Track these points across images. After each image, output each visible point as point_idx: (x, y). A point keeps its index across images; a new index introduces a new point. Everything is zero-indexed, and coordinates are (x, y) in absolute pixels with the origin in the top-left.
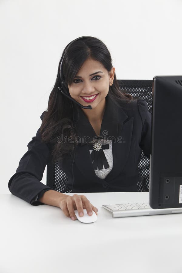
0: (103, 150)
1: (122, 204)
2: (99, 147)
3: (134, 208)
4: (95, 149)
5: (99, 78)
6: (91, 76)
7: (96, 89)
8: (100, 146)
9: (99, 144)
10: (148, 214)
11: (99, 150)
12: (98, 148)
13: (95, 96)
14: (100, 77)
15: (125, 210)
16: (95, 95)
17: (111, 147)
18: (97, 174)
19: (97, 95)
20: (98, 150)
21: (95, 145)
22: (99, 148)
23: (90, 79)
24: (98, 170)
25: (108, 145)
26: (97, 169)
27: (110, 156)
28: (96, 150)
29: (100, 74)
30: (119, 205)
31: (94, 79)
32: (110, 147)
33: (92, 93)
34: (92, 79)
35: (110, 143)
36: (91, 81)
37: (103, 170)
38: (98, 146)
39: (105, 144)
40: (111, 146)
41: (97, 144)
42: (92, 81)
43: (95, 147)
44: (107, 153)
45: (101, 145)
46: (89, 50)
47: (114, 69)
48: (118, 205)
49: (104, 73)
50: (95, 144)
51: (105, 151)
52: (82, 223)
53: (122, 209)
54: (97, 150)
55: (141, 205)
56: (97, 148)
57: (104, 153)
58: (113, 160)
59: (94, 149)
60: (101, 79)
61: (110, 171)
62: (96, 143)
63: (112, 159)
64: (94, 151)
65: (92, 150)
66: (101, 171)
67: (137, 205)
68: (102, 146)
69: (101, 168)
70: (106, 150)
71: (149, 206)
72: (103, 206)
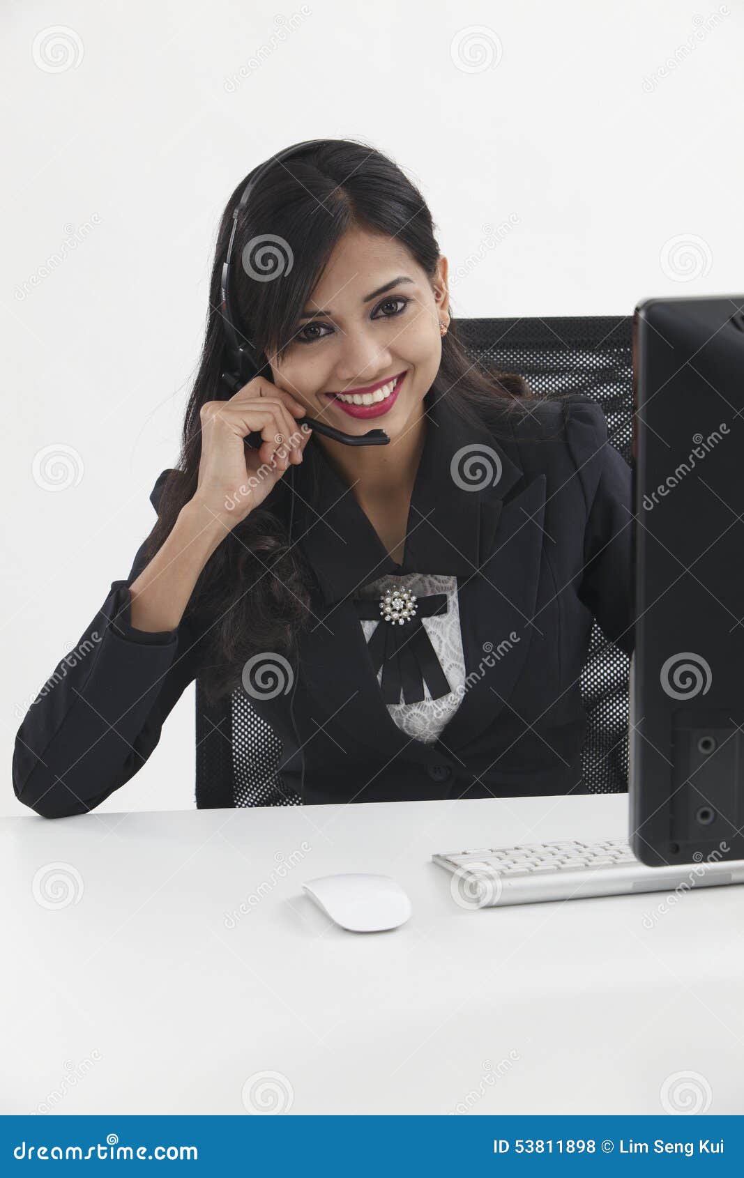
0: (424, 621)
1: (517, 848)
2: (405, 607)
3: (569, 863)
4: (388, 618)
5: (400, 305)
6: (367, 303)
7: (394, 353)
8: (410, 605)
9: (405, 596)
10: (629, 887)
11: (405, 619)
12: (400, 611)
13: (392, 384)
14: (406, 300)
15: (531, 873)
16: (392, 379)
17: (454, 604)
18: (401, 721)
19: (401, 378)
20: (401, 622)
21: (388, 600)
22: (405, 613)
23: (364, 316)
24: (403, 705)
25: (444, 598)
26: (398, 703)
27: (453, 643)
28: (392, 620)
29: (402, 289)
30: (504, 851)
31: (381, 313)
32: (451, 604)
33: (382, 371)
34: (374, 316)
35: (449, 587)
36: (369, 322)
37: (425, 702)
38: (398, 604)
39: (429, 594)
40: (453, 600)
41: (396, 594)
42: (374, 321)
43: (388, 609)
44: (439, 632)
45: (414, 598)
46: (341, 195)
47: (445, 261)
48: (500, 854)
49: (417, 283)
50: (385, 595)
51: (431, 624)
52: (347, 930)
53: (517, 868)
54: (397, 622)
55: (598, 850)
56: (394, 610)
57: (428, 631)
58: (463, 660)
59: (385, 615)
60: (411, 308)
61: (455, 708)
62: (393, 590)
63: (462, 655)
64: (385, 628)
65: (375, 624)
66: (415, 709)
67: (583, 849)
68: (415, 603)
69: (415, 697)
70: (436, 618)
71: (630, 855)
72: (438, 856)
